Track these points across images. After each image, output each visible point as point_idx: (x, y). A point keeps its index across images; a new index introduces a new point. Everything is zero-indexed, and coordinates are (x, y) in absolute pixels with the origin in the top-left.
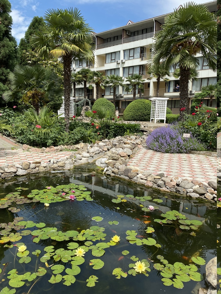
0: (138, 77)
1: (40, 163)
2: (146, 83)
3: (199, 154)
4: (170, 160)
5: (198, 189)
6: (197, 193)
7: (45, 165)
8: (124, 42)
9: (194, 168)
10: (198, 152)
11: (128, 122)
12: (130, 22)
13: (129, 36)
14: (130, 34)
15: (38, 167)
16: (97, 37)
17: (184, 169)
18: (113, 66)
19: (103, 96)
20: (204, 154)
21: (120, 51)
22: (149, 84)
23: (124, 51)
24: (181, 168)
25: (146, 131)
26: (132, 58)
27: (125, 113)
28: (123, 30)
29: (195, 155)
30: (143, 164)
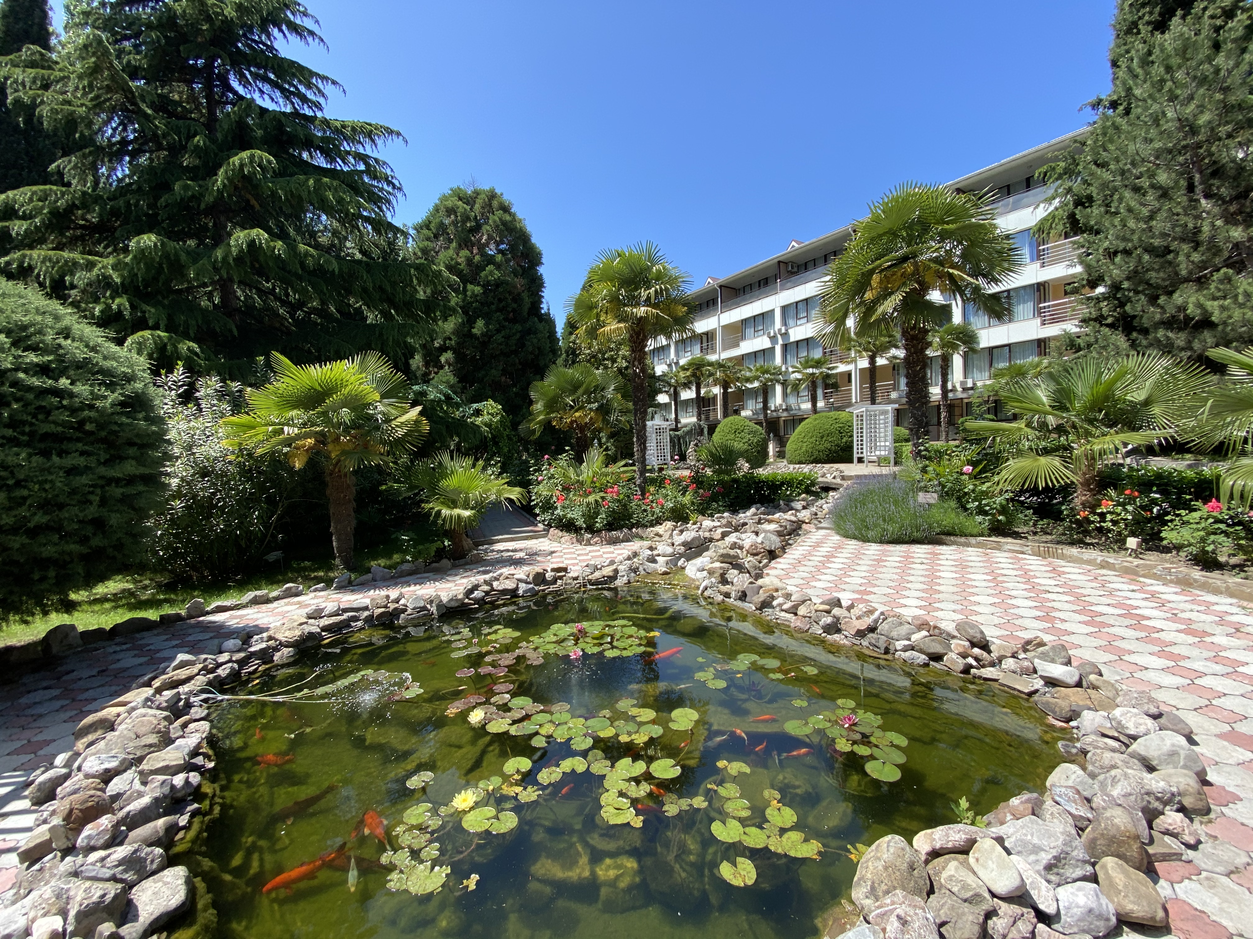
0: (818, 364)
1: (565, 570)
2: (842, 374)
3: (968, 545)
4: (879, 561)
5: (924, 643)
6: (921, 651)
7: (575, 575)
8: (783, 289)
9: (939, 584)
10: (963, 540)
11: (797, 466)
12: (793, 243)
13: (792, 273)
14: (795, 269)
15: (561, 578)
16: (721, 287)
17: (909, 585)
18: (761, 343)
19: (737, 412)
20: (978, 545)
21: (773, 311)
22: (849, 375)
23: (784, 309)
24: (900, 587)
25: (834, 489)
26: (805, 320)
27: (790, 446)
28: (779, 262)
29: (953, 547)
30: (803, 572)
